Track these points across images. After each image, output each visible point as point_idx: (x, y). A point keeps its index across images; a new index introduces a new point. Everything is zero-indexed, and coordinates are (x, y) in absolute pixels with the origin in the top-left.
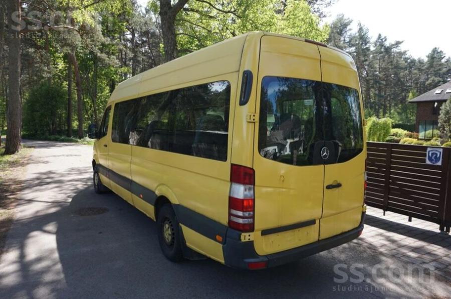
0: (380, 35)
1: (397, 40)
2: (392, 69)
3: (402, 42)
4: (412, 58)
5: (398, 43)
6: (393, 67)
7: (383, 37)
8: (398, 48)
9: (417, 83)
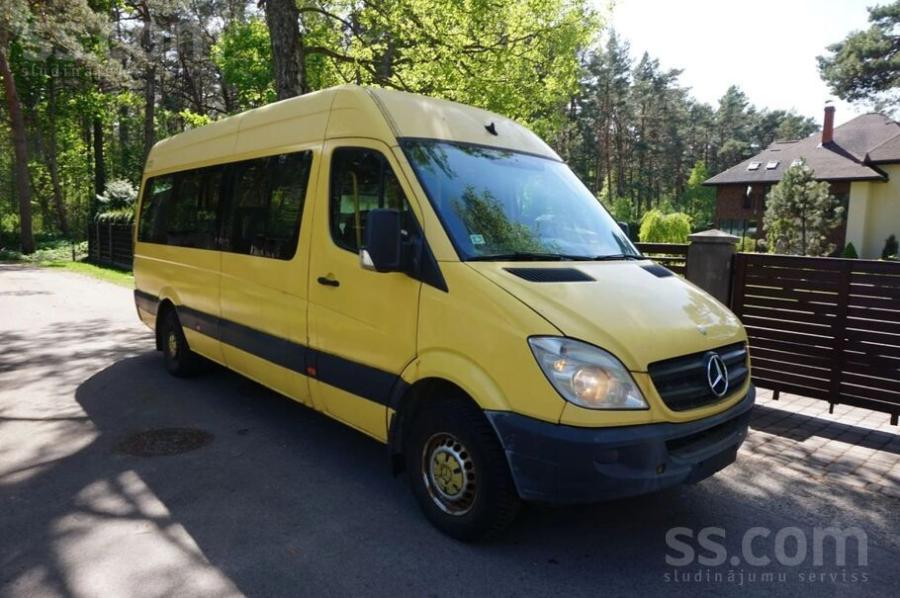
0: (646, 55)
1: (674, 68)
2: (665, 121)
3: (681, 72)
4: (695, 103)
5: (675, 73)
6: (667, 117)
7: (651, 59)
8: (674, 82)
9: (702, 151)
